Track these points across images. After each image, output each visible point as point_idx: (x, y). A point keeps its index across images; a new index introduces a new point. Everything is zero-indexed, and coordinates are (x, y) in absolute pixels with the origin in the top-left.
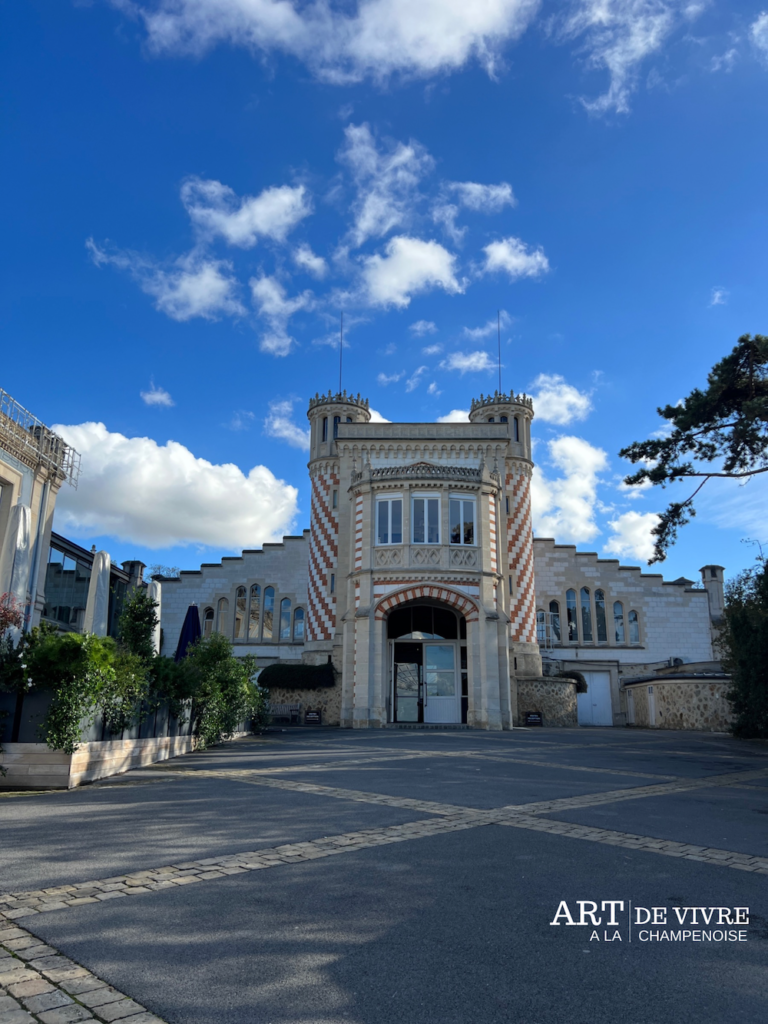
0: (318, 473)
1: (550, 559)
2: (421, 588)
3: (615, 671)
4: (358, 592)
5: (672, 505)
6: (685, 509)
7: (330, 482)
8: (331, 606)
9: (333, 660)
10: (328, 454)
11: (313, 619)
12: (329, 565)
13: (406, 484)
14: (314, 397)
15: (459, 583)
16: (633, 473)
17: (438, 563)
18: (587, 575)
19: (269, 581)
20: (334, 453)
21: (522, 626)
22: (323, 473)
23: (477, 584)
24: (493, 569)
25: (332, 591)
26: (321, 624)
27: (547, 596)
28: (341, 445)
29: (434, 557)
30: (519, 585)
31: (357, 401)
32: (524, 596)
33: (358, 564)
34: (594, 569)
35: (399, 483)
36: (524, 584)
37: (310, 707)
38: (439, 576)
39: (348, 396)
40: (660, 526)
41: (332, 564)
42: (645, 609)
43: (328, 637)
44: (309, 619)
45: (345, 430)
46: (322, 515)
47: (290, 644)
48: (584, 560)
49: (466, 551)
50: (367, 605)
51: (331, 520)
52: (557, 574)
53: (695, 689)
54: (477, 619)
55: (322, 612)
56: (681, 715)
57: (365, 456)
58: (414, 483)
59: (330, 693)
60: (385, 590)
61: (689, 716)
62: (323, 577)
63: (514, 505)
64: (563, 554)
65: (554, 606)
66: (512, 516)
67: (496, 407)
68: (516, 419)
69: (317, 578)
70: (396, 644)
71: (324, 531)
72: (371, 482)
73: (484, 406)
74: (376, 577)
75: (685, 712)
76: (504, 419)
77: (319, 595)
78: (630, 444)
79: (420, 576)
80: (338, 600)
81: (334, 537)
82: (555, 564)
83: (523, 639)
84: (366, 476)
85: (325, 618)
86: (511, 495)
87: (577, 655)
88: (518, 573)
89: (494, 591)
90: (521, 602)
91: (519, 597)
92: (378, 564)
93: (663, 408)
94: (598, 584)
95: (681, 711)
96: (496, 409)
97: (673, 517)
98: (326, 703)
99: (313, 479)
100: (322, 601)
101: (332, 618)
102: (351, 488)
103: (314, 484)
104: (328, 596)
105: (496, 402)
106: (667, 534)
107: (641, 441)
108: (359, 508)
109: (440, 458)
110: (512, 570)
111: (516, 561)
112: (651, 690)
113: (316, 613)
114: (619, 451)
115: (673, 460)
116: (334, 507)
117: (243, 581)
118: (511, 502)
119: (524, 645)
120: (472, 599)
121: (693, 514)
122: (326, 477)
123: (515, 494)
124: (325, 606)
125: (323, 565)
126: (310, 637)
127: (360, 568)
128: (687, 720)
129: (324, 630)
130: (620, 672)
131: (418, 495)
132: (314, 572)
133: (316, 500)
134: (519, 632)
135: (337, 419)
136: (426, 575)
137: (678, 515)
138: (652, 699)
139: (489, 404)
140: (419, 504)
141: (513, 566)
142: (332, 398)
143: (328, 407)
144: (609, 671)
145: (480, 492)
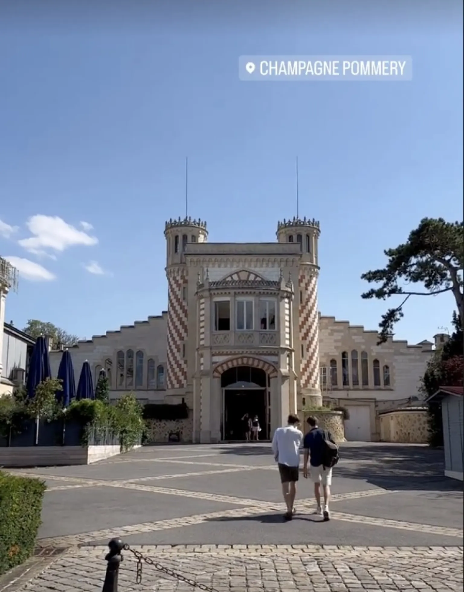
0: (172, 275)
1: (332, 330)
2: (242, 358)
3: (373, 405)
4: (202, 360)
5: (389, 310)
6: (398, 312)
7: (181, 281)
8: (184, 366)
9: (186, 401)
10: (180, 262)
11: (171, 374)
12: (182, 338)
13: (232, 292)
14: (168, 221)
15: (265, 355)
16: (366, 291)
17: (252, 342)
18: (356, 341)
19: (139, 348)
20: (184, 261)
21: (309, 378)
22: (176, 275)
23: (277, 355)
24: (287, 345)
25: (184, 356)
26: (177, 378)
27: (329, 356)
28: (189, 258)
29: (250, 338)
30: (308, 350)
31: (199, 224)
32: (311, 358)
33: (202, 342)
34: (361, 337)
35: (227, 291)
36: (311, 350)
37: (172, 431)
38: (253, 351)
39: (192, 221)
40: (383, 322)
41: (183, 338)
42: (394, 364)
43: (182, 386)
44: (169, 374)
45: (190, 248)
46: (176, 304)
47: (155, 390)
48: (355, 331)
49: (270, 334)
50: (208, 368)
51: (182, 307)
52: (336, 341)
53: (417, 418)
54: (276, 377)
55: (177, 370)
56: (409, 433)
57: (205, 266)
58: (237, 291)
59: (184, 422)
60: (219, 359)
61: (413, 434)
62: (177, 347)
63: (305, 297)
64: (341, 327)
65: (333, 362)
66: (304, 304)
67: (294, 228)
68: (308, 236)
69: (173, 347)
70: (226, 391)
71: (178, 315)
72: (210, 290)
73: (286, 227)
74: (214, 351)
75: (411, 432)
76: (299, 237)
77: (175, 358)
78: (368, 271)
79: (241, 351)
80: (188, 363)
81: (184, 319)
82: (335, 334)
83: (310, 386)
84: (207, 286)
85: (179, 374)
86: (304, 290)
87: (348, 395)
88: (307, 342)
89: (288, 359)
90: (309, 362)
91: (308, 358)
92: (215, 343)
93: (387, 250)
94: (363, 347)
95: (409, 431)
96: (294, 230)
97: (391, 317)
98: (182, 428)
99: (169, 279)
100: (177, 362)
101: (184, 374)
102: (197, 293)
103: (169, 282)
104: (181, 359)
105: (294, 225)
106: (388, 327)
107: (373, 270)
108: (202, 306)
109: (255, 267)
110: (304, 341)
111: (307, 334)
112: (392, 418)
113: (173, 370)
114: (361, 275)
115: (393, 281)
116: (184, 299)
117: (121, 347)
118: (303, 295)
119: (310, 390)
120: (273, 364)
121: (402, 315)
122: (178, 278)
123: (307, 289)
124: (179, 366)
125: (177, 339)
126: (170, 386)
127: (203, 345)
128: (412, 437)
129: (179, 382)
130: (376, 406)
131: (240, 298)
132: (172, 343)
133: (171, 294)
134: (307, 381)
135: (185, 237)
136: (245, 350)
137: (394, 316)
138: (393, 423)
139: (290, 226)
140: (240, 304)
141: (304, 338)
142: (181, 223)
143: (179, 229)
144: (369, 406)
145: (279, 297)
